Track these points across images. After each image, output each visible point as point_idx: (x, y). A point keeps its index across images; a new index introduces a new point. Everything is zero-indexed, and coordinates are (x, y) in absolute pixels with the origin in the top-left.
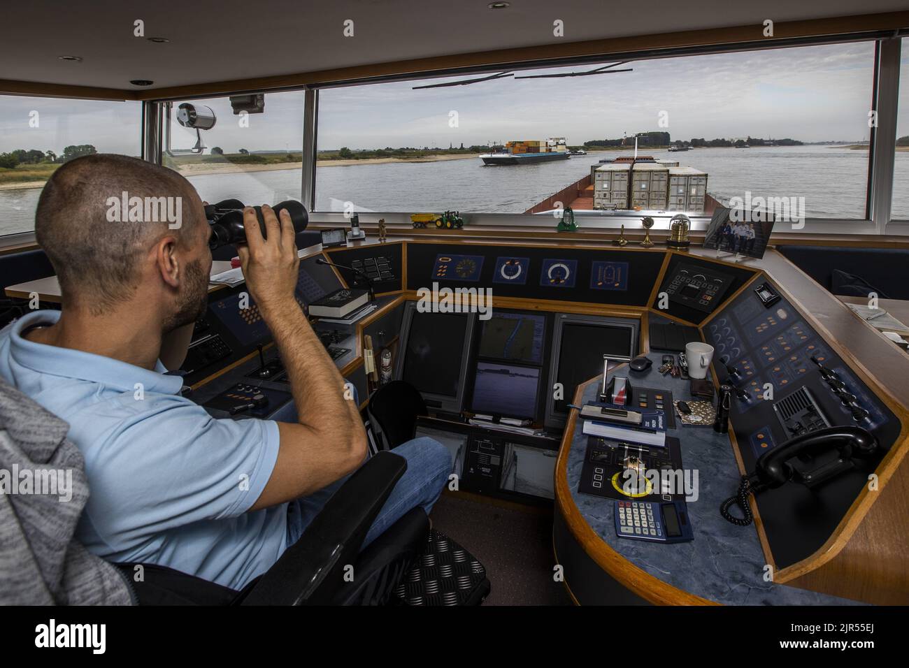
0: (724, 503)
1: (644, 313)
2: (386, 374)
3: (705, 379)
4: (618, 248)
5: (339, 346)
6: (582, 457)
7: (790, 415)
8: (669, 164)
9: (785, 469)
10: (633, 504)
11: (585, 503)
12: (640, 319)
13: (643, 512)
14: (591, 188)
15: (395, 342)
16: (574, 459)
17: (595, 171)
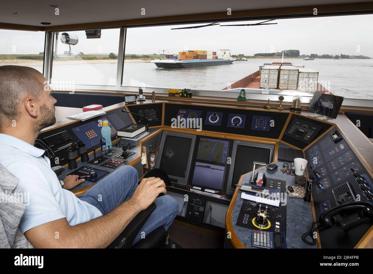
0: (304, 234)
1: (277, 142)
2: (152, 165)
3: (303, 176)
4: (266, 110)
5: (131, 151)
6: (240, 209)
7: (339, 196)
8: (299, 67)
9: (332, 220)
10: (261, 232)
11: (239, 230)
12: (275, 145)
13: (265, 236)
14: (259, 77)
15: (157, 150)
16: (236, 210)
17: (261, 69)
